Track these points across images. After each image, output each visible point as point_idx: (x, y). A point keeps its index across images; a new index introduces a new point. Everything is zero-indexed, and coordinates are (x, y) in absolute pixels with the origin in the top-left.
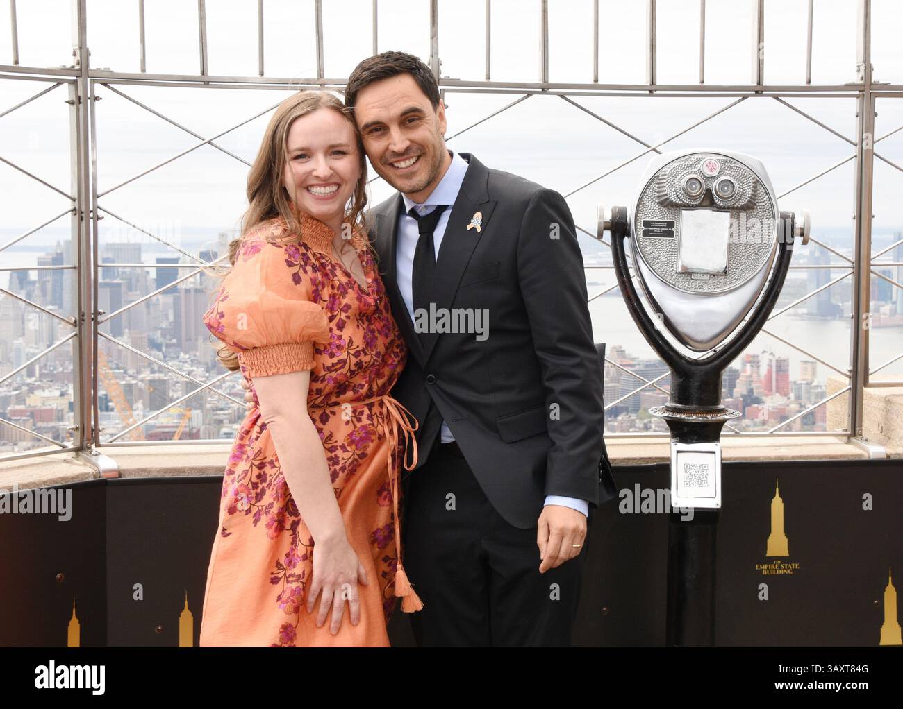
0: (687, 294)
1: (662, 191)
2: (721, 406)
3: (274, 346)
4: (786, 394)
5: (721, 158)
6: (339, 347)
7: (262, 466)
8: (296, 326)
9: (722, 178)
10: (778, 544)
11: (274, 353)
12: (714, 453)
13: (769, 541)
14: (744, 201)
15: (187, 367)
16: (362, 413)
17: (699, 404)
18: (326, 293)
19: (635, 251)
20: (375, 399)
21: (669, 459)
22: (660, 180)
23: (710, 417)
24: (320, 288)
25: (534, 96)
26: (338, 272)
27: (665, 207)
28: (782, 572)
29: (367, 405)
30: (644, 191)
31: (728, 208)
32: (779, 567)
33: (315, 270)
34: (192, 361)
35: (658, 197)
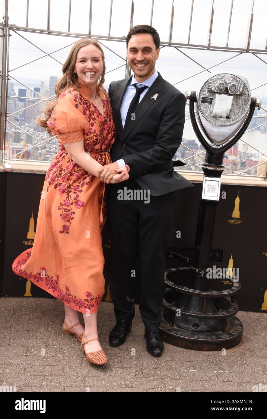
0: (215, 125)
1: (209, 87)
2: (223, 165)
3: (71, 132)
4: (236, 156)
5: (232, 76)
6: (90, 133)
7: (61, 171)
8: (79, 125)
9: (232, 83)
10: (236, 213)
11: (71, 135)
12: (219, 181)
13: (233, 212)
14: (239, 93)
15: (27, 128)
16: (98, 157)
17: (215, 164)
18: (88, 112)
19: (198, 108)
20: (103, 153)
21: (202, 181)
22: (209, 82)
23: (218, 169)
24: (86, 110)
25: (166, 47)
26: (91, 106)
27: (210, 92)
28: (236, 223)
29: (100, 155)
30: (203, 86)
31: (233, 95)
32: (236, 221)
33: (84, 104)
34: (29, 126)
35: (208, 89)
